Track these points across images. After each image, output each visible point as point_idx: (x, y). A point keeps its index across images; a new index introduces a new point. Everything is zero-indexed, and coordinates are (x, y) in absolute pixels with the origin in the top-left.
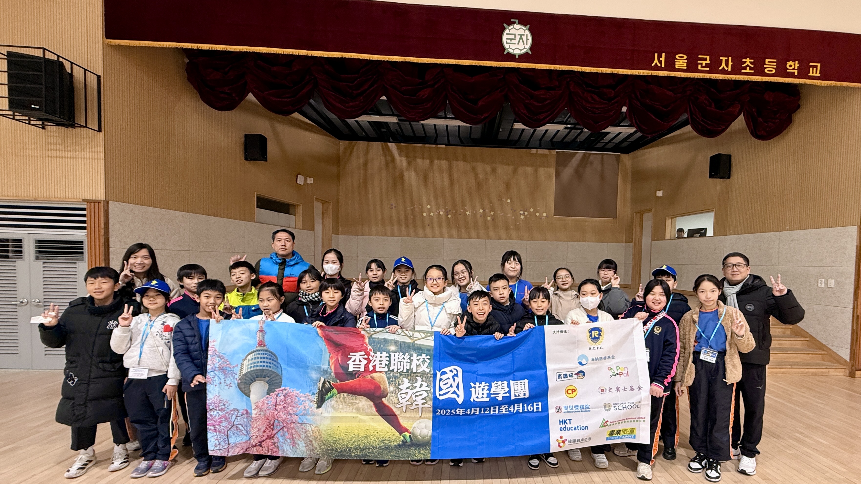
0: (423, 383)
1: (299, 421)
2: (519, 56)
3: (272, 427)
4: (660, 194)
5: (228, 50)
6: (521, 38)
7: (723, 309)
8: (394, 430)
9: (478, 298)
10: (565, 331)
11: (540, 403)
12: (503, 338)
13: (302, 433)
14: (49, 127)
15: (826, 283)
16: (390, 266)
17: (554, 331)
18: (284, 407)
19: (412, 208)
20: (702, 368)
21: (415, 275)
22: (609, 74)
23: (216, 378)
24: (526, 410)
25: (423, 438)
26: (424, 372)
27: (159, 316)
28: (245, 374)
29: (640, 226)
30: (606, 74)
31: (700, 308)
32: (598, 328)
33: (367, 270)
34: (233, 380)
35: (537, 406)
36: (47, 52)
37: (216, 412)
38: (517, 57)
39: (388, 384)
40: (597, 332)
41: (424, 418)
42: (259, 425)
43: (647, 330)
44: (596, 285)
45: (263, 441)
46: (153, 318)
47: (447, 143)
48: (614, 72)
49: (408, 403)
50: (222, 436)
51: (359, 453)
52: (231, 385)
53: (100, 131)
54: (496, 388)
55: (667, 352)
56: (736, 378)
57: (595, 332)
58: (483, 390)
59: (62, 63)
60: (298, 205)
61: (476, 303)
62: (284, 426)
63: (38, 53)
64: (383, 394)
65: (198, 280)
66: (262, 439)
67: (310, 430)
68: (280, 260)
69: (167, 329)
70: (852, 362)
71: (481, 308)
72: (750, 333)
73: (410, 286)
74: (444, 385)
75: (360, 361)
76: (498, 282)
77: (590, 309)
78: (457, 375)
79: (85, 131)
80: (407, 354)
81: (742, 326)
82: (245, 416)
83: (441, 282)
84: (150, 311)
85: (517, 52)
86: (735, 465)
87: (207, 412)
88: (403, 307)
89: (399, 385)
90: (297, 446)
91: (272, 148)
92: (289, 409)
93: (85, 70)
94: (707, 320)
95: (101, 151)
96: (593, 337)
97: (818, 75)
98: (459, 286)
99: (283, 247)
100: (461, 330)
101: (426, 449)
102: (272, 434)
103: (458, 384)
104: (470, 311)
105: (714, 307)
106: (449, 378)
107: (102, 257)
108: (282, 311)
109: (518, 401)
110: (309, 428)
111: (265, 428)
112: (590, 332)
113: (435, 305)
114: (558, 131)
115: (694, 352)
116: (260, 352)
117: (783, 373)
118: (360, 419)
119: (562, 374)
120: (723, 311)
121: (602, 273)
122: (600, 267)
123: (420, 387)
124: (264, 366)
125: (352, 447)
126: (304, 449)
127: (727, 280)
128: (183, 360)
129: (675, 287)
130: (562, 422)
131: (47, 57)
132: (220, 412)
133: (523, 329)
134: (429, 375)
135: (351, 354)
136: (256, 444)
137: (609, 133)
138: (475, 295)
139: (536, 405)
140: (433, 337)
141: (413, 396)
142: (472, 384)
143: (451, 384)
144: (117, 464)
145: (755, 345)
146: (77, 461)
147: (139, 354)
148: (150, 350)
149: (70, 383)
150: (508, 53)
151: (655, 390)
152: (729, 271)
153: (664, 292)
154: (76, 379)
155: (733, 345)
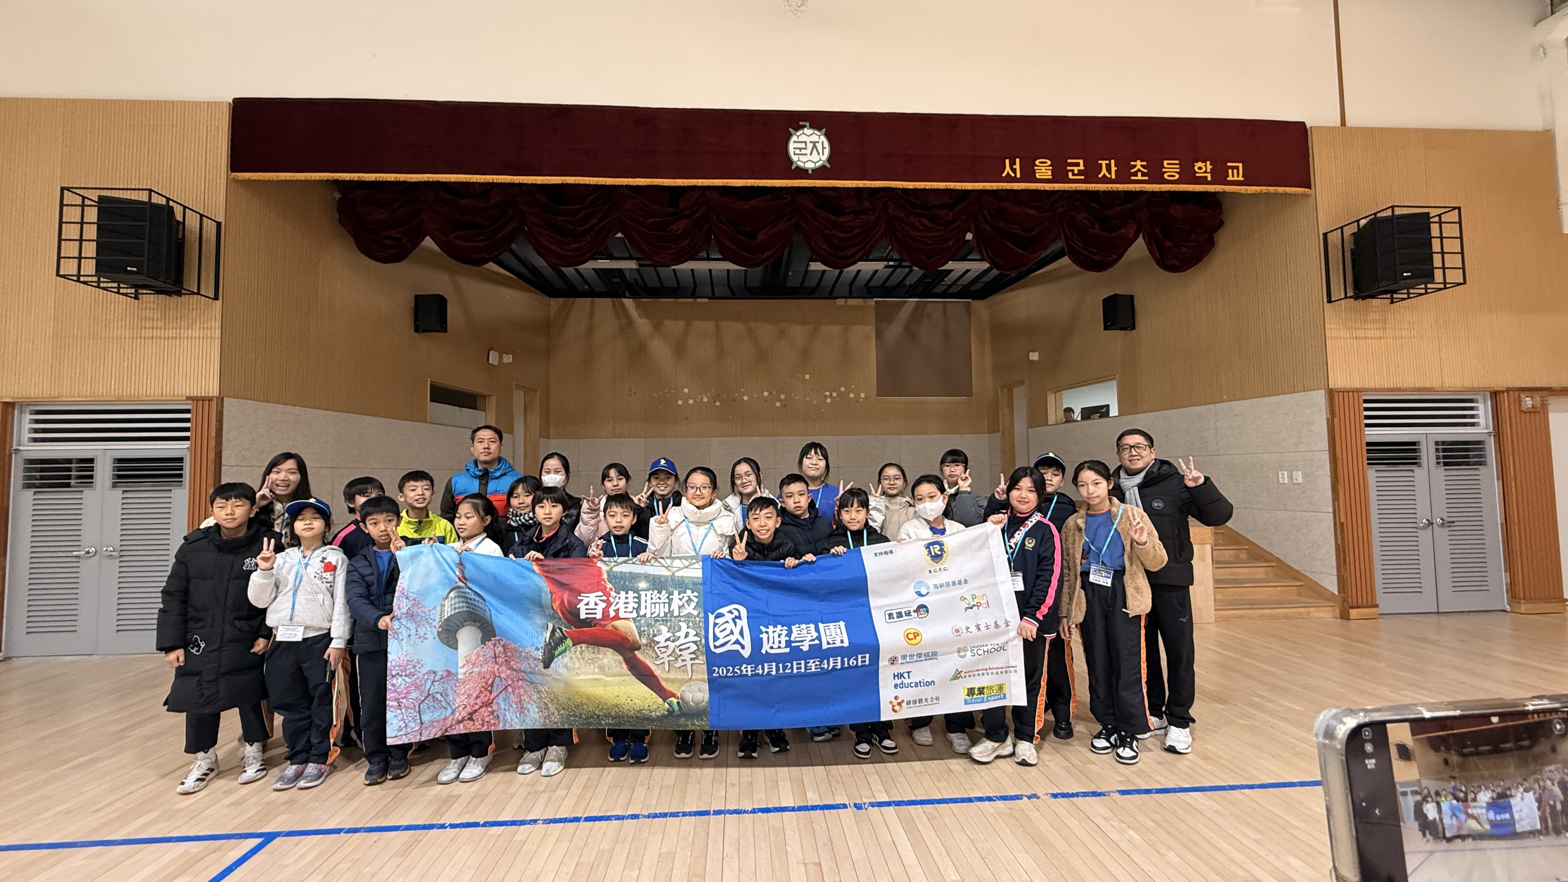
2: (813, 170)
4: (1034, 356)
6: (814, 146)
7: (1118, 508)
8: (655, 695)
9: (759, 509)
14: (145, 296)
15: (1291, 477)
19: (661, 393)
20: (1093, 596)
22: (942, 189)
24: (846, 666)
25: (697, 704)
26: (690, 615)
27: (315, 549)
28: (448, 619)
29: (1008, 407)
31: (1087, 510)
36: (153, 194)
38: (810, 172)
40: (938, 547)
41: (696, 680)
43: (1016, 544)
44: (935, 483)
46: (308, 554)
47: (710, 295)
49: (672, 659)
53: (216, 298)
54: (799, 633)
56: (1143, 608)
57: (935, 546)
58: (779, 637)
59: (172, 208)
60: (489, 396)
61: (759, 515)
63: (143, 197)
70: (1343, 595)
71: (763, 524)
72: (1159, 541)
74: (721, 632)
76: (793, 485)
77: (932, 519)
78: (739, 617)
79: (195, 300)
85: (810, 166)
88: (654, 528)
90: (526, 712)
91: (454, 314)
92: (511, 663)
93: (201, 216)
94: (1095, 527)
95: (217, 326)
96: (933, 554)
97: (1241, 178)
98: (741, 494)
99: (486, 451)
100: (740, 552)
101: (702, 720)
102: (489, 699)
103: (742, 629)
104: (751, 528)
105: (1106, 506)
106: (727, 622)
109: (832, 652)
112: (928, 547)
113: (699, 523)
114: (876, 271)
115: (1082, 574)
117: (1239, 617)
118: (606, 681)
119: (894, 612)
120: (1118, 511)
121: (946, 469)
122: (943, 462)
123: (686, 637)
127: (1124, 468)
130: (899, 678)
131: (153, 201)
134: (698, 619)
138: (756, 504)
139: (861, 657)
141: (677, 650)
142: (762, 628)
143: (732, 630)
144: (251, 772)
145: (1166, 559)
146: (195, 770)
147: (291, 607)
148: (306, 599)
149: (194, 651)
150: (798, 168)
151: (1024, 627)
152: (1126, 455)
153: (1035, 487)
154: (203, 645)
155: (1135, 559)
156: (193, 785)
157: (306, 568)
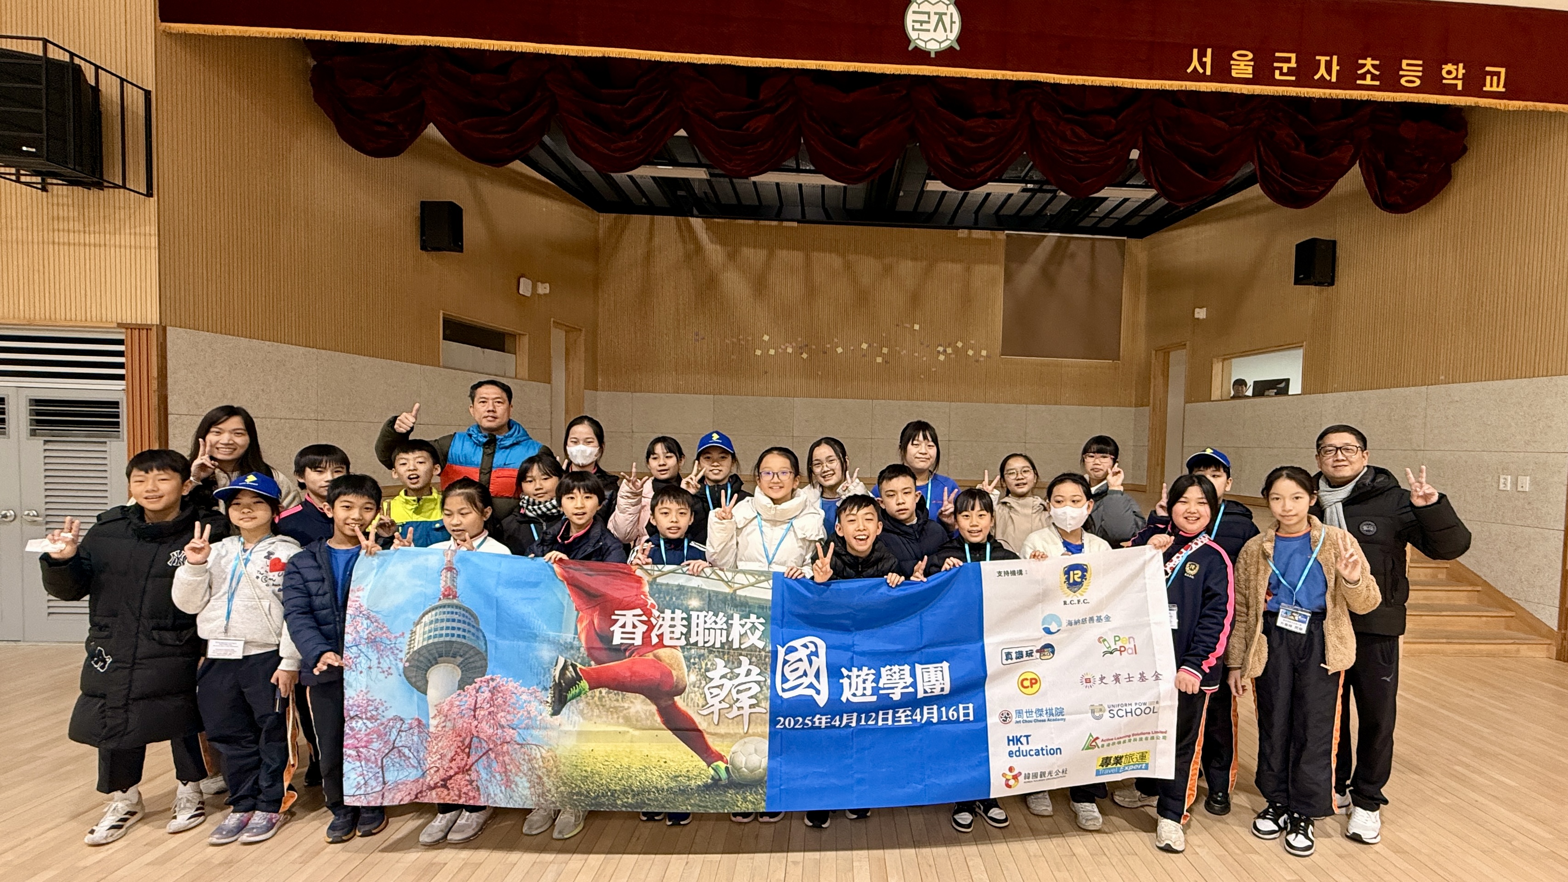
0: (751, 667)
1: (518, 739)
2: (936, 53)
3: (467, 750)
4: (1201, 314)
5: (389, 42)
6: (940, 20)
7: (1320, 531)
8: (696, 756)
9: (856, 508)
10: (1020, 572)
11: (971, 706)
12: (902, 584)
13: (522, 762)
14: (55, 187)
15: (1515, 484)
16: (690, 450)
17: (1000, 573)
18: (490, 713)
19: (735, 340)
20: (1281, 644)
21: (738, 465)
22: (1106, 87)
23: (362, 659)
24: (944, 719)
25: (752, 771)
26: (754, 649)
27: (260, 541)
28: (418, 652)
29: (1163, 375)
30: (1101, 87)
31: (1277, 531)
32: (1081, 565)
33: (648, 457)
34: (394, 662)
35: (964, 711)
36: (50, 46)
37: (361, 722)
38: (933, 55)
39: (686, 670)
40: (1079, 573)
41: (754, 735)
42: (442, 747)
43: (1173, 569)
44: (1080, 483)
45: (450, 777)
46: (249, 546)
47: (799, 217)
48: (1115, 85)
49: (724, 705)
50: (371, 768)
51: (630, 800)
52: (391, 671)
53: (149, 194)
54: (889, 677)
55: (1209, 609)
56: (1345, 662)
57: (1076, 572)
58: (864, 681)
59: (80, 66)
60: (520, 334)
61: (852, 518)
62: (491, 749)
63: (35, 49)
64: (676, 686)
65: (332, 473)
66: (448, 774)
67: (539, 756)
68: (485, 437)
69: (275, 565)
70: (1563, 631)
71: (861, 528)
72: (1372, 577)
73: (729, 485)
74: (792, 671)
75: (634, 626)
76: (895, 480)
77: (1069, 531)
78: (816, 654)
79: (122, 196)
80: (721, 614)
81: (1355, 563)
82: (416, 731)
83: (787, 478)
84: (242, 532)
85: (933, 47)
86: (1341, 824)
87: (343, 721)
88: (713, 527)
89: (707, 670)
90: (513, 786)
91: (471, 227)
92: (499, 716)
93: (122, 80)
94: (1289, 552)
95: (153, 232)
96: (1071, 581)
97: (1501, 89)
98: (821, 485)
99: (491, 414)
100: (824, 569)
101: (756, 792)
102: (466, 765)
103: (818, 669)
104: (840, 534)
105: (1304, 528)
106: (800, 660)
107: (155, 433)
108: (486, 533)
109: (929, 700)
110: (536, 753)
111: (453, 753)
112: (1067, 573)
113: (774, 522)
114: (1010, 195)
115: (1267, 613)
116: (445, 610)
117: (1432, 652)
118: (633, 736)
119: (1013, 651)
120: (1320, 535)
121: (1090, 461)
122: (1085, 451)
123: (747, 676)
124: (453, 635)
125: (618, 788)
126: (527, 792)
127: (1325, 477)
128: (302, 625)
129: (1228, 489)
130: (1013, 740)
131: (50, 55)
132: (368, 723)
133: (941, 567)
134: (763, 653)
135: (616, 612)
136: (436, 784)
137: (1106, 199)
138: (851, 503)
139: (964, 708)
140: (771, 582)
141: (734, 691)
142: (844, 670)
143: (805, 671)
144: (182, 819)
145: (1380, 600)
146: (108, 814)
147: (226, 615)
148: (245, 606)
149: (98, 667)
150: (916, 48)
151: (1184, 679)
152: (1329, 460)
153: (1207, 498)
154: (109, 660)
155: (1339, 598)
156: (105, 835)
157: (245, 565)
